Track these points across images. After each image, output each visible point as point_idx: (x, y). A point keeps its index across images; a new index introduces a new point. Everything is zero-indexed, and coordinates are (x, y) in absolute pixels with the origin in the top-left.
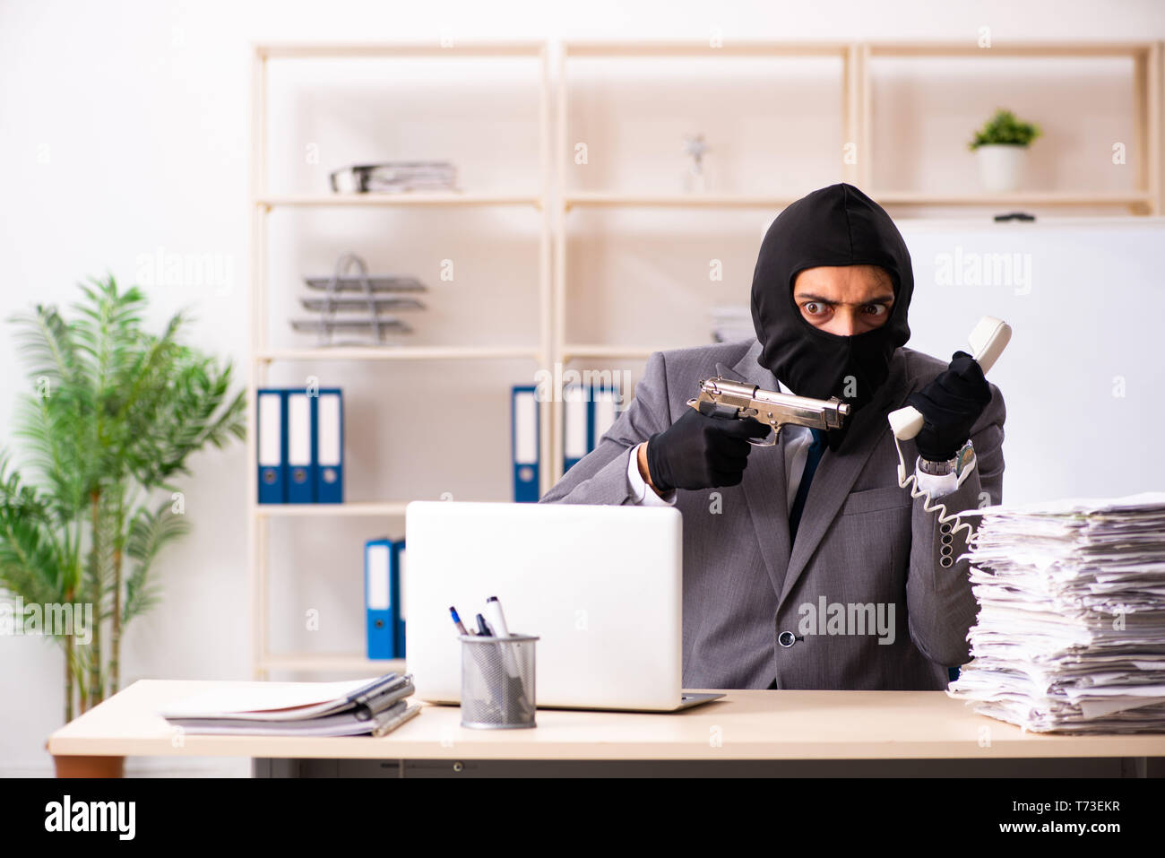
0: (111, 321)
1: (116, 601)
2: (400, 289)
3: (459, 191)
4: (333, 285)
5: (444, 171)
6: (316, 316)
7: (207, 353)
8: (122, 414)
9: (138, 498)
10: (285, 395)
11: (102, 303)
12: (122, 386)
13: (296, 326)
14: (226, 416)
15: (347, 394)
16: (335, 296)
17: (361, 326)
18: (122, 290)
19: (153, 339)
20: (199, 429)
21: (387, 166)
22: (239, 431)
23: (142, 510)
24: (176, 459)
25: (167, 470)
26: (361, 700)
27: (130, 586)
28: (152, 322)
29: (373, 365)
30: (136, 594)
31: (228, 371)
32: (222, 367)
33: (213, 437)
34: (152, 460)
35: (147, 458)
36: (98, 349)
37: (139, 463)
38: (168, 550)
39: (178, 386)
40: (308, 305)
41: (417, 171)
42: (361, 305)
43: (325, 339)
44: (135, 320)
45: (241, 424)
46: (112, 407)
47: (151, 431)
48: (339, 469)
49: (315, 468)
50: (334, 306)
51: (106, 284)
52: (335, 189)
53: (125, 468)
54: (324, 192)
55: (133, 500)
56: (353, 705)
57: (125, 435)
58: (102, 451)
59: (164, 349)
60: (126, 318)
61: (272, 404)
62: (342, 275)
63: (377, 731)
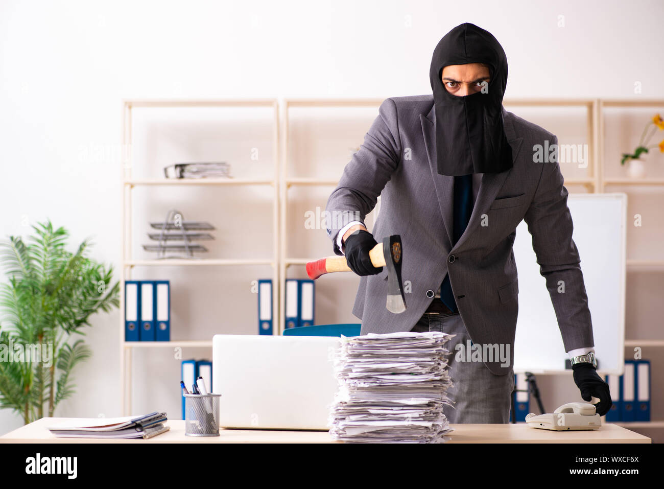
0: (49, 245)
1: (51, 392)
2: (200, 229)
3: (231, 177)
4: (164, 227)
5: (223, 167)
6: (156, 243)
7: (99, 262)
8: (55, 294)
9: (64, 338)
10: (139, 284)
11: (44, 235)
12: (55, 279)
13: (145, 248)
14: (110, 295)
15: (172, 284)
16: (166, 232)
17: (181, 248)
18: (55, 228)
19: (71, 254)
20: (96, 302)
21: (194, 164)
22: (116, 303)
23: (66, 344)
24: (83, 317)
25: (78, 323)
26: (138, 422)
27: (59, 384)
28: (71, 246)
29: (188, 268)
30: (62, 388)
31: (110, 272)
32: (107, 270)
33: (102, 306)
34: (71, 318)
35: (68, 317)
36: (42, 260)
37: (64, 319)
38: (78, 365)
39: (84, 279)
40: (151, 237)
41: (209, 167)
42: (180, 237)
43: (161, 254)
44: (62, 244)
45: (117, 299)
46: (49, 290)
47: (70, 303)
48: (168, 323)
49: (155, 322)
50: (166, 238)
51: (46, 226)
52: (167, 177)
53: (56, 322)
54: (162, 178)
55: (60, 339)
56: (134, 424)
57: (56, 305)
58: (44, 313)
59: (77, 260)
60: (56, 243)
61: (132, 289)
62: (170, 221)
63: (145, 436)
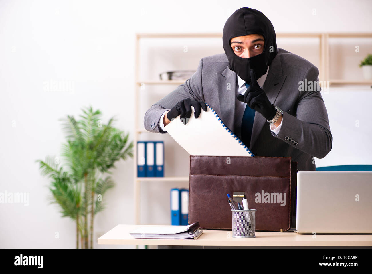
0: (91, 120)
7: (121, 130)
8: (94, 149)
9: (99, 176)
10: (146, 143)
11: (88, 114)
12: (95, 140)
14: (127, 150)
15: (166, 143)
18: (94, 110)
19: (105, 125)
20: (118, 154)
21: (178, 72)
22: (131, 155)
23: (100, 179)
24: (111, 163)
25: (109, 167)
27: (97, 204)
28: (103, 121)
30: (98, 206)
31: (127, 136)
32: (126, 134)
33: (123, 157)
34: (104, 164)
35: (102, 163)
36: (87, 129)
37: (99, 164)
38: (108, 192)
39: (112, 140)
41: (187, 73)
44: (98, 120)
45: (132, 152)
46: (91, 147)
47: (103, 154)
48: (162, 167)
49: (155, 166)
51: (89, 108)
52: (161, 79)
53: (95, 166)
54: (157, 80)
55: (97, 176)
57: (95, 156)
58: (88, 161)
59: (108, 129)
60: (95, 119)
61: (142, 146)
